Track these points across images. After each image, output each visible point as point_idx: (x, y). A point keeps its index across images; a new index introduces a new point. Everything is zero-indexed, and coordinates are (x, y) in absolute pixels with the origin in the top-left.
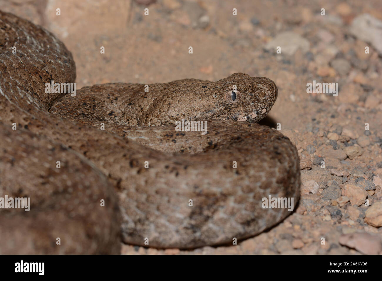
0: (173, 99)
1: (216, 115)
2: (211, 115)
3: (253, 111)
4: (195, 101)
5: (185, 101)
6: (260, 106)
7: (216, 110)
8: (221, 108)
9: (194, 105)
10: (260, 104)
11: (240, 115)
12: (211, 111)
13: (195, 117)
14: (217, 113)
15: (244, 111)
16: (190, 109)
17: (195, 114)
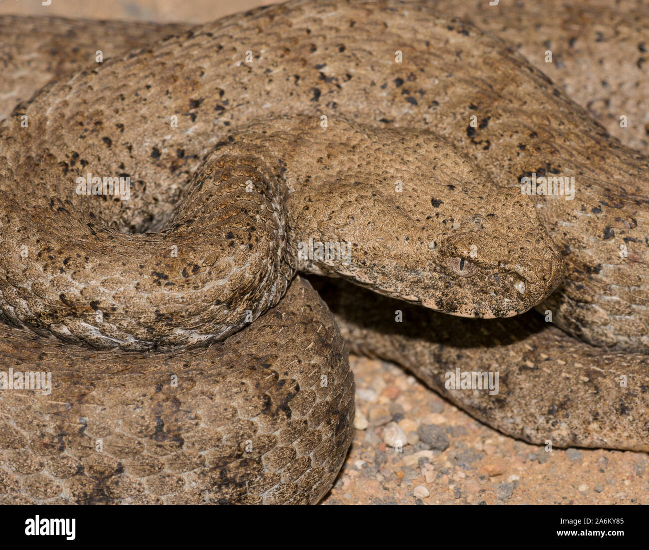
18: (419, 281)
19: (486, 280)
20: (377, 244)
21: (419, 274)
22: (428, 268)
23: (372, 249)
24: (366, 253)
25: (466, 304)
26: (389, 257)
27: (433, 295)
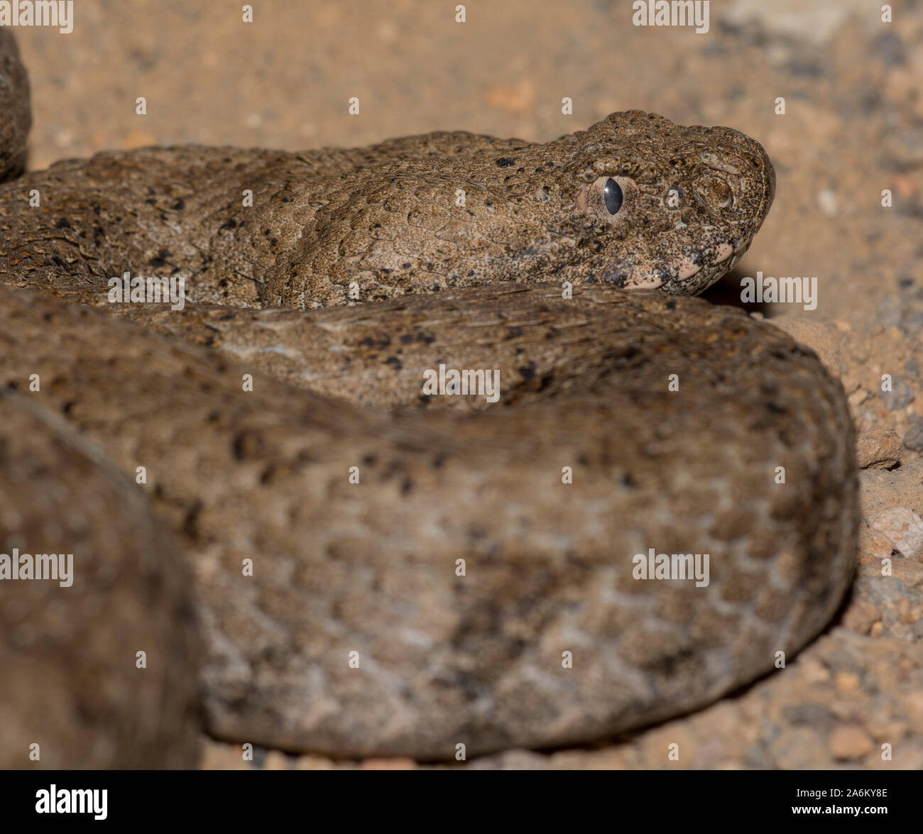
0: (389, 209)
1: (549, 267)
2: (528, 267)
3: (684, 253)
4: (472, 214)
5: (434, 214)
6: (708, 234)
7: (548, 247)
8: (565, 240)
9: (466, 229)
10: (711, 227)
11: (637, 268)
12: (531, 251)
13: (472, 273)
14: (553, 258)
15: (651, 250)
16: (453, 246)
17: (471, 262)
18: (542, 263)
19: (661, 204)
20: (441, 243)
21: (536, 252)
22: (548, 236)
23: (437, 255)
24: (430, 266)
25: (639, 263)
26: (474, 251)
27: (574, 274)
